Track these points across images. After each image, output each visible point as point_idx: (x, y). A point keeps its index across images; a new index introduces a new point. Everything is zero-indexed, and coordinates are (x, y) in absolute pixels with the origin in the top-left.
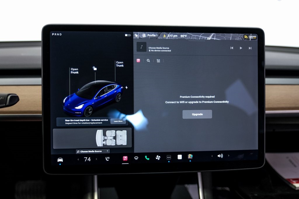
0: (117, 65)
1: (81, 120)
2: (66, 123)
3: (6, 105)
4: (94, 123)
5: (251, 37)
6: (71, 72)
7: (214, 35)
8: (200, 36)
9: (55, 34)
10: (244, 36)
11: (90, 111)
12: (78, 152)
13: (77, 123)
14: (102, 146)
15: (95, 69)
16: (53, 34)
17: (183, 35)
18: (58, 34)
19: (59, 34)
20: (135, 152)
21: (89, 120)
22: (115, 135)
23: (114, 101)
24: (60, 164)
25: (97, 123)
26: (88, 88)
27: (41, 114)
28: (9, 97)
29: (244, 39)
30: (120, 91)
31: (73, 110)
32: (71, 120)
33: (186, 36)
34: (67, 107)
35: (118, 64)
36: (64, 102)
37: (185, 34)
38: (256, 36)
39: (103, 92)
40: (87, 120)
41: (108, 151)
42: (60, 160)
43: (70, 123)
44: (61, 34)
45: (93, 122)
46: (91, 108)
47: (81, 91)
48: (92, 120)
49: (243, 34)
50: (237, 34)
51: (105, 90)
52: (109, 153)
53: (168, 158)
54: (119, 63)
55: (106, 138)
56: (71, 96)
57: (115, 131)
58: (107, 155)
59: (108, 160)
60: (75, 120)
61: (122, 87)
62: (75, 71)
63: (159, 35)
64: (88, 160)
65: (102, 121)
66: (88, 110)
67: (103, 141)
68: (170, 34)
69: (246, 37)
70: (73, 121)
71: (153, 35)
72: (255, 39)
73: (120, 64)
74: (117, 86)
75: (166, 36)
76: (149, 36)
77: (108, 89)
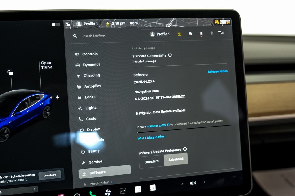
0: (42, 66)
5: (223, 22)
7: (175, 21)
8: (156, 23)
10: (214, 20)
11: (6, 134)
17: (133, 22)
20: (74, 188)
23: (41, 118)
26: (1, 101)
29: (215, 25)
30: (48, 103)
33: (137, 23)
35: (44, 65)
37: (136, 21)
38: (229, 21)
39: (24, 106)
41: (35, 189)
46: (7, 130)
49: (213, 19)
50: (205, 18)
51: (26, 103)
52: (37, 191)
53: (122, 192)
54: (45, 63)
61: (51, 97)
63: (100, 23)
68: (116, 21)
69: (217, 22)
71: (92, 23)
72: (229, 24)
74: (44, 96)
75: (109, 24)
76: (86, 25)
77: (31, 101)
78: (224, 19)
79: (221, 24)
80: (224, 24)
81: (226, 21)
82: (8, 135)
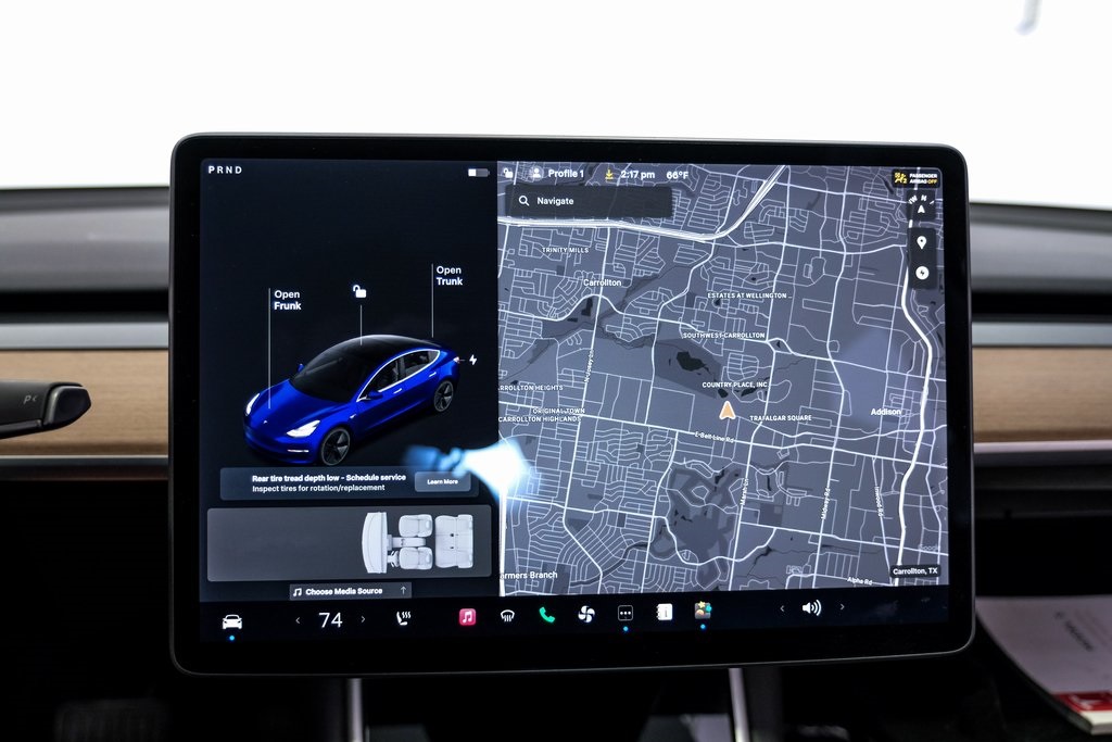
0: (439, 279)
1: (308, 478)
2: (255, 489)
3: (45, 423)
4: (357, 488)
5: (918, 178)
6: (276, 303)
7: (785, 173)
8: (737, 176)
9: (220, 169)
10: (893, 174)
11: (342, 445)
12: (297, 593)
13: (295, 489)
14: (385, 572)
15: (361, 293)
16: (211, 169)
17: (675, 173)
18: (229, 170)
19: (234, 170)
20: (500, 595)
21: (337, 478)
22: (429, 533)
23: (428, 410)
24: (232, 638)
25: (365, 488)
26: (335, 362)
27: (167, 456)
28: (55, 395)
29: (896, 185)
30: (450, 373)
31: (281, 440)
32: (274, 479)
33: (685, 174)
34: (260, 431)
35: (442, 276)
36: (249, 410)
37: (683, 170)
38: (935, 176)
39: (388, 377)
40: (330, 478)
41: (404, 591)
42: (232, 623)
43: (270, 489)
44: (239, 170)
45: (351, 483)
46: (345, 435)
47: (308, 373)
48: (349, 478)
49: (889, 169)
50: (869, 168)
51: (395, 370)
52: (410, 596)
53: (624, 616)
54: (446, 271)
55: (397, 542)
56: (274, 391)
57: (429, 517)
58: (402, 605)
59: (405, 623)
60: (287, 479)
61: (456, 359)
62: (288, 301)
63: (590, 172)
64: (333, 622)
65: (384, 482)
66: (333, 441)
67: (389, 553)
68: (630, 168)
69: (900, 178)
70: (280, 479)
71: (569, 172)
72: (933, 185)
73: (450, 276)
74: (438, 355)
75: (614, 176)
76: (553, 175)
77: (407, 367)
78: (921, 172)
79: (913, 185)
80: (920, 185)
81: (927, 176)
82: (346, 447)
